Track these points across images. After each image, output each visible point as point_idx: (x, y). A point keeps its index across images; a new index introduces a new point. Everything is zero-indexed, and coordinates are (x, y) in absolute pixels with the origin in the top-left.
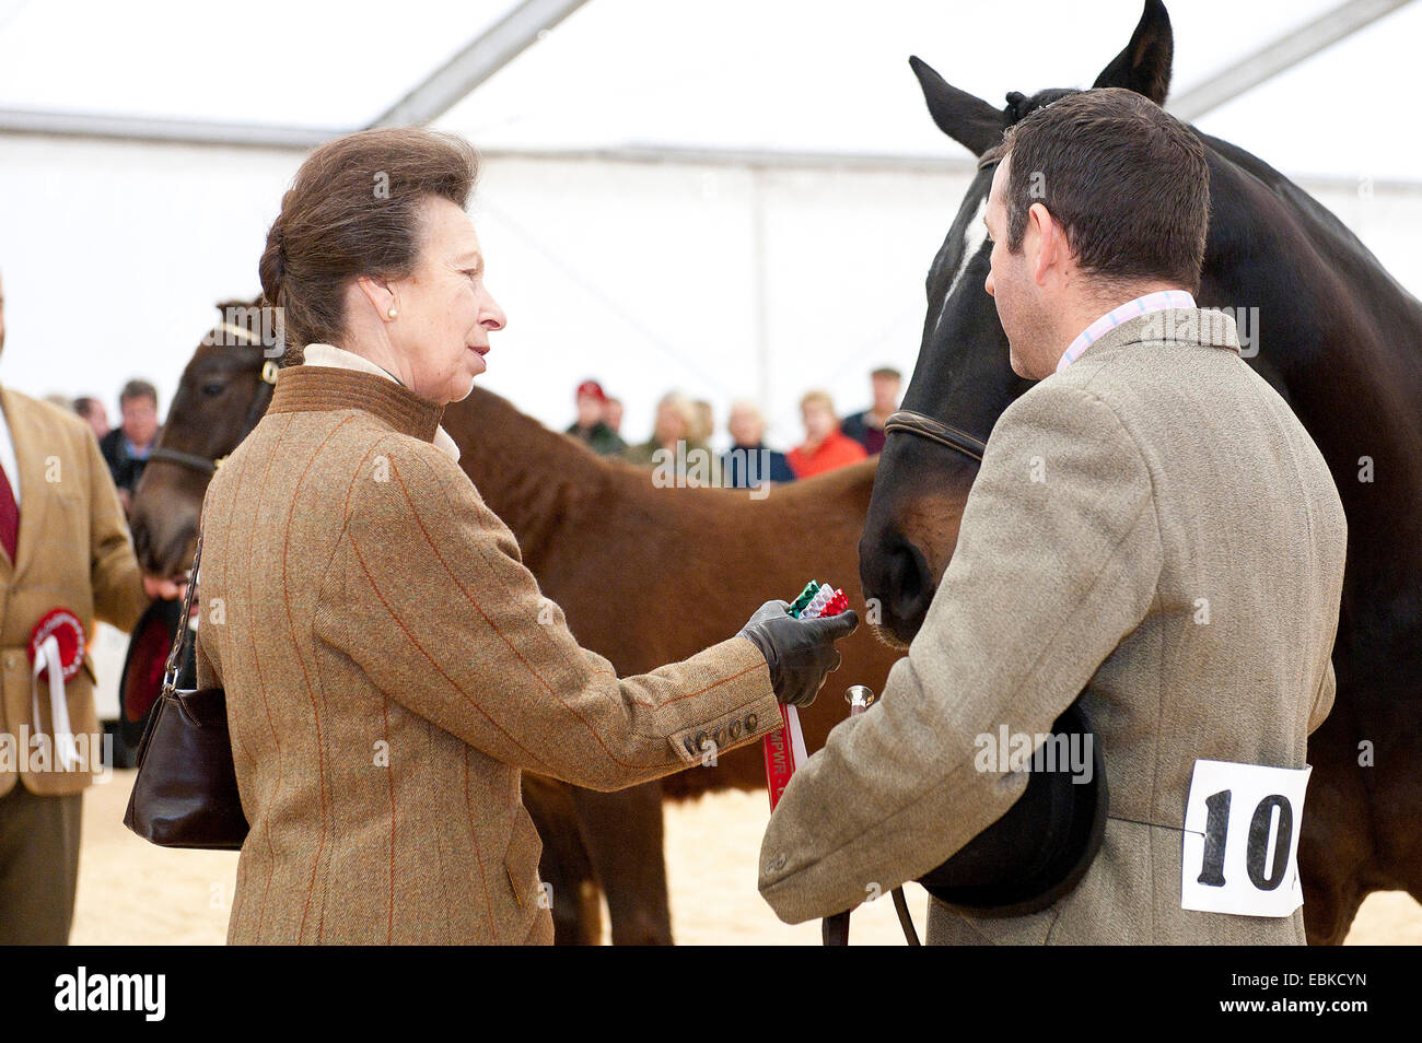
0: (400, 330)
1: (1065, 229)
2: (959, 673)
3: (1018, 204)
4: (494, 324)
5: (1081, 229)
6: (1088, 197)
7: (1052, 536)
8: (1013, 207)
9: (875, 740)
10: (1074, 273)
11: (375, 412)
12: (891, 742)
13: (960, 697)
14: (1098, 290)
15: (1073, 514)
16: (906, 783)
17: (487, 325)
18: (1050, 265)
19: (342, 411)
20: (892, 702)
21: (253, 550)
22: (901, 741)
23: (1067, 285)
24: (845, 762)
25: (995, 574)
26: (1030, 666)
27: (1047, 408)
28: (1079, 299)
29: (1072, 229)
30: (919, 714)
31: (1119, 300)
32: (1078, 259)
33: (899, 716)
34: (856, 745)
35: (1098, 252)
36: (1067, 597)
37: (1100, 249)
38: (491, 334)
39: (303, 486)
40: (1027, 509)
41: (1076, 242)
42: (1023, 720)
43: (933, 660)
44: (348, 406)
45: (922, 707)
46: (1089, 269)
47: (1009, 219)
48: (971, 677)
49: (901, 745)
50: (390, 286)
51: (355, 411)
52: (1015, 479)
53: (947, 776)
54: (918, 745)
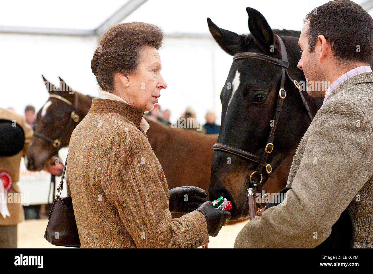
0: (130, 90)
1: (330, 43)
2: (312, 196)
3: (313, 36)
4: (163, 87)
5: (336, 43)
6: (339, 32)
7: (342, 150)
8: (311, 37)
9: (282, 217)
10: (333, 58)
11: (121, 114)
12: (288, 218)
13: (314, 204)
14: (340, 64)
15: (349, 143)
16: (294, 232)
17: (160, 88)
18: (325, 56)
19: (110, 114)
20: (289, 205)
21: (81, 157)
22: (292, 218)
23: (330, 62)
24: (270, 224)
25: (323, 163)
26: (336, 194)
27: (338, 107)
28: (334, 67)
29: (333, 44)
30: (298, 209)
31: (348, 68)
32: (334, 53)
33: (292, 210)
34: (274, 218)
35: (341, 51)
36: (348, 171)
37: (342, 50)
38: (162, 90)
39: (95, 138)
40: (332, 141)
41: (334, 47)
42: (334, 212)
43: (303, 191)
44: (112, 112)
45: (300, 207)
46: (337, 57)
47: (309, 41)
48: (317, 198)
49: (293, 219)
50: (128, 76)
51: (114, 114)
52: (327, 131)
53: (309, 230)
54: (299, 220)
